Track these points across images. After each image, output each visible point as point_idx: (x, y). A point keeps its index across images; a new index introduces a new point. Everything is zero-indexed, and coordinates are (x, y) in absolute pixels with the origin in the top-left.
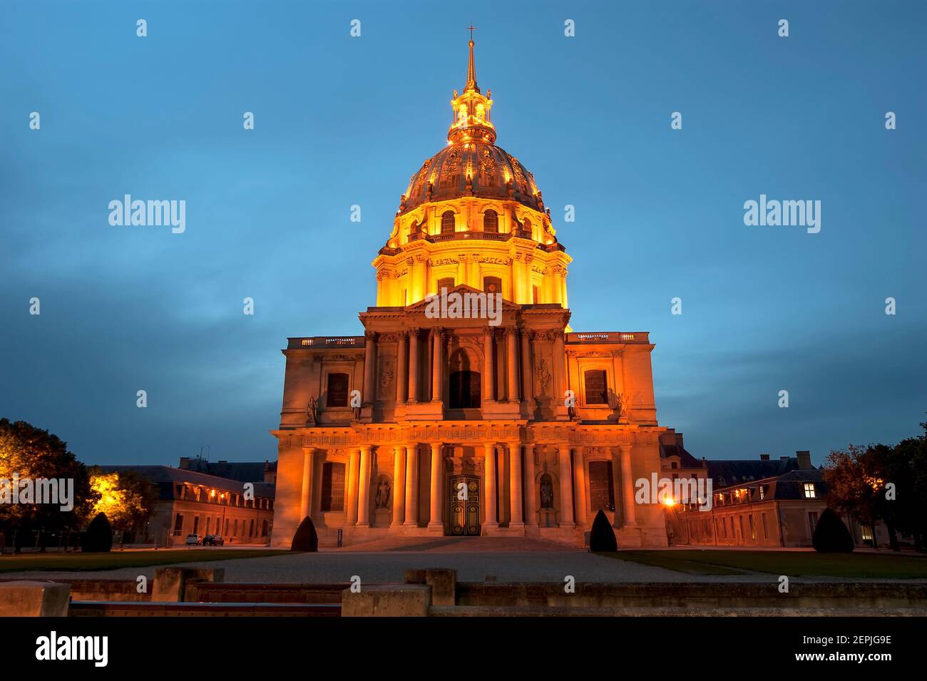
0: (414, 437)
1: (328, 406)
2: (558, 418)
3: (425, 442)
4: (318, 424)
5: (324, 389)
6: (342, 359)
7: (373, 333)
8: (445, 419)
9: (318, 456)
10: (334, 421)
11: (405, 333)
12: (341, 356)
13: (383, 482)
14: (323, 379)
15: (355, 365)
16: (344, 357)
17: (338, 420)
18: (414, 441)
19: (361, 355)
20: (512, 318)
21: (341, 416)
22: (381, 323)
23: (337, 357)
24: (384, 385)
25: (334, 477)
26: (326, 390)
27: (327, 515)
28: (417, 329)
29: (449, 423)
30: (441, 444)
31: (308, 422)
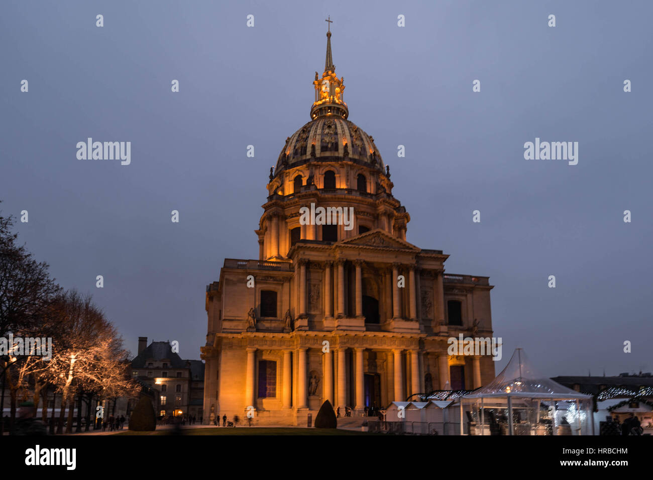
0: (345, 343)
1: (261, 316)
2: (442, 334)
3: (352, 347)
4: (258, 330)
5: (258, 303)
6: (272, 279)
7: (307, 261)
8: (367, 330)
9: (257, 353)
10: (268, 328)
11: (332, 262)
12: (271, 277)
13: (314, 377)
14: (257, 294)
15: (282, 285)
16: (274, 278)
17: (271, 327)
18: (345, 345)
19: (287, 278)
20: (413, 258)
21: (274, 325)
22: (313, 253)
23: (268, 278)
24: (312, 302)
25: (269, 371)
26: (260, 303)
27: (264, 401)
28: (345, 260)
29: (370, 334)
30: (365, 348)
31: (250, 327)
